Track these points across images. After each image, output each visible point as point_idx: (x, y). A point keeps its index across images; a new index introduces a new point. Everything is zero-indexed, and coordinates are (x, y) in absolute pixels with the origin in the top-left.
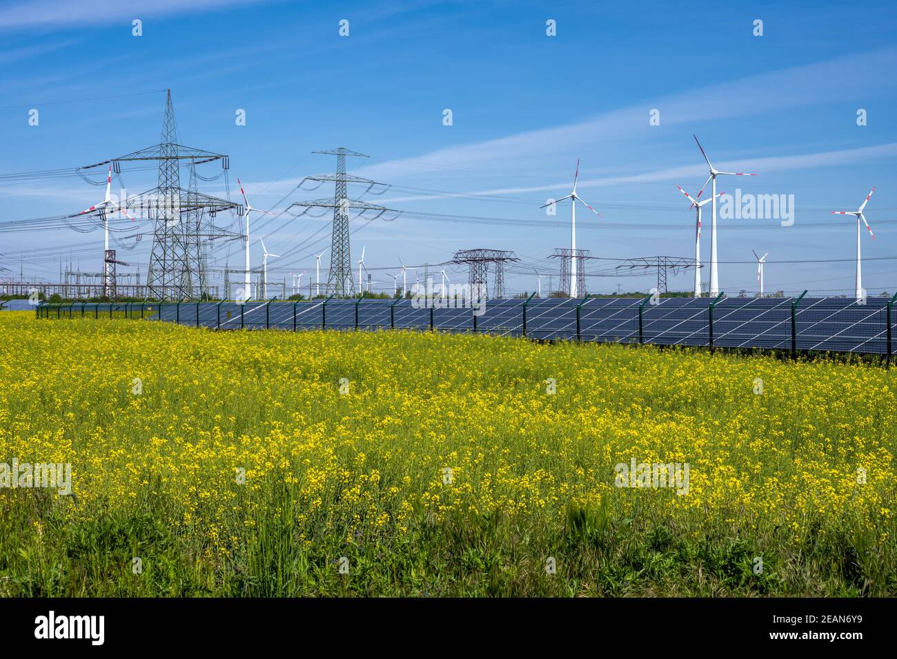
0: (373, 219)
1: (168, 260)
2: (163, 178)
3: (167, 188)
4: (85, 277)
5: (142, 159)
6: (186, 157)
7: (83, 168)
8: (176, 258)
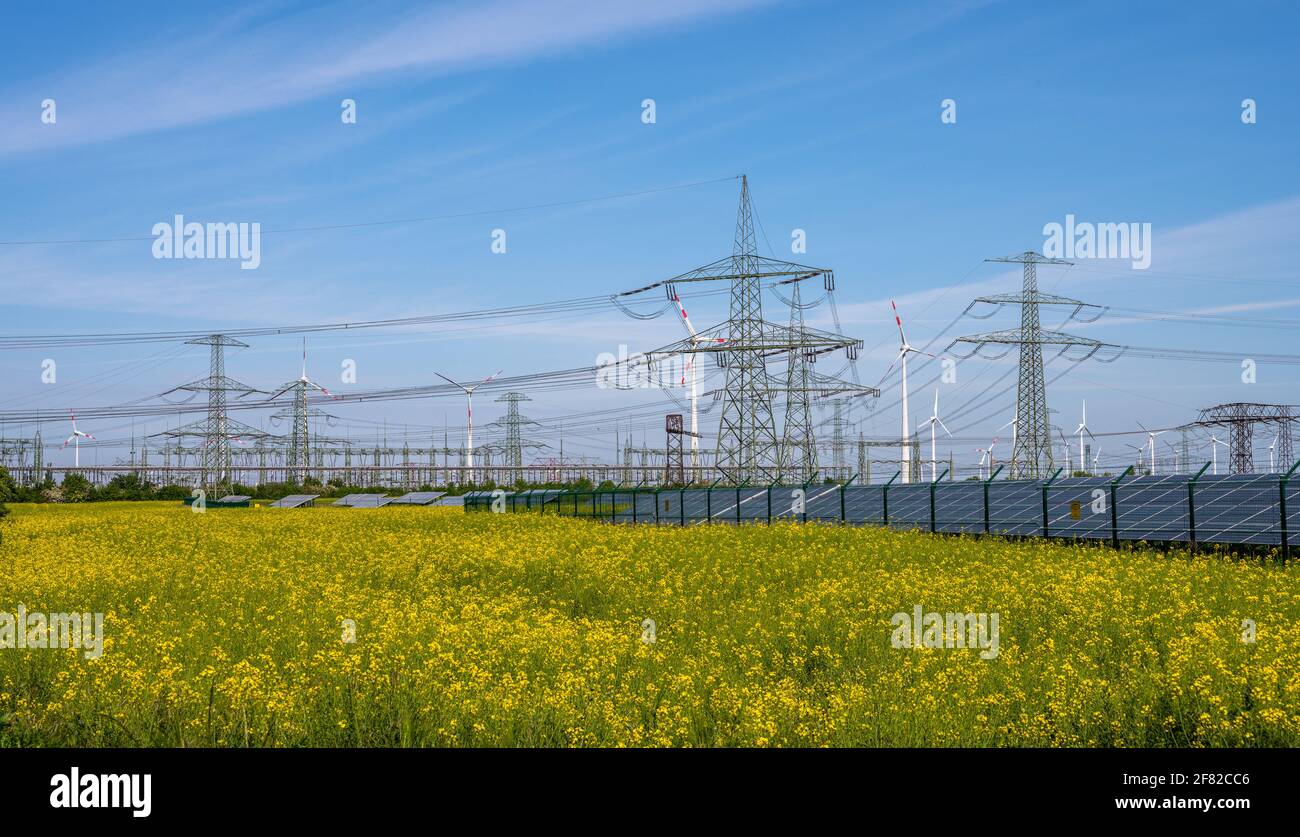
0: (1082, 360)
1: (745, 428)
2: (737, 306)
3: (743, 321)
4: (654, 456)
5: (706, 279)
6: (770, 275)
7: (623, 294)
8: (757, 424)
